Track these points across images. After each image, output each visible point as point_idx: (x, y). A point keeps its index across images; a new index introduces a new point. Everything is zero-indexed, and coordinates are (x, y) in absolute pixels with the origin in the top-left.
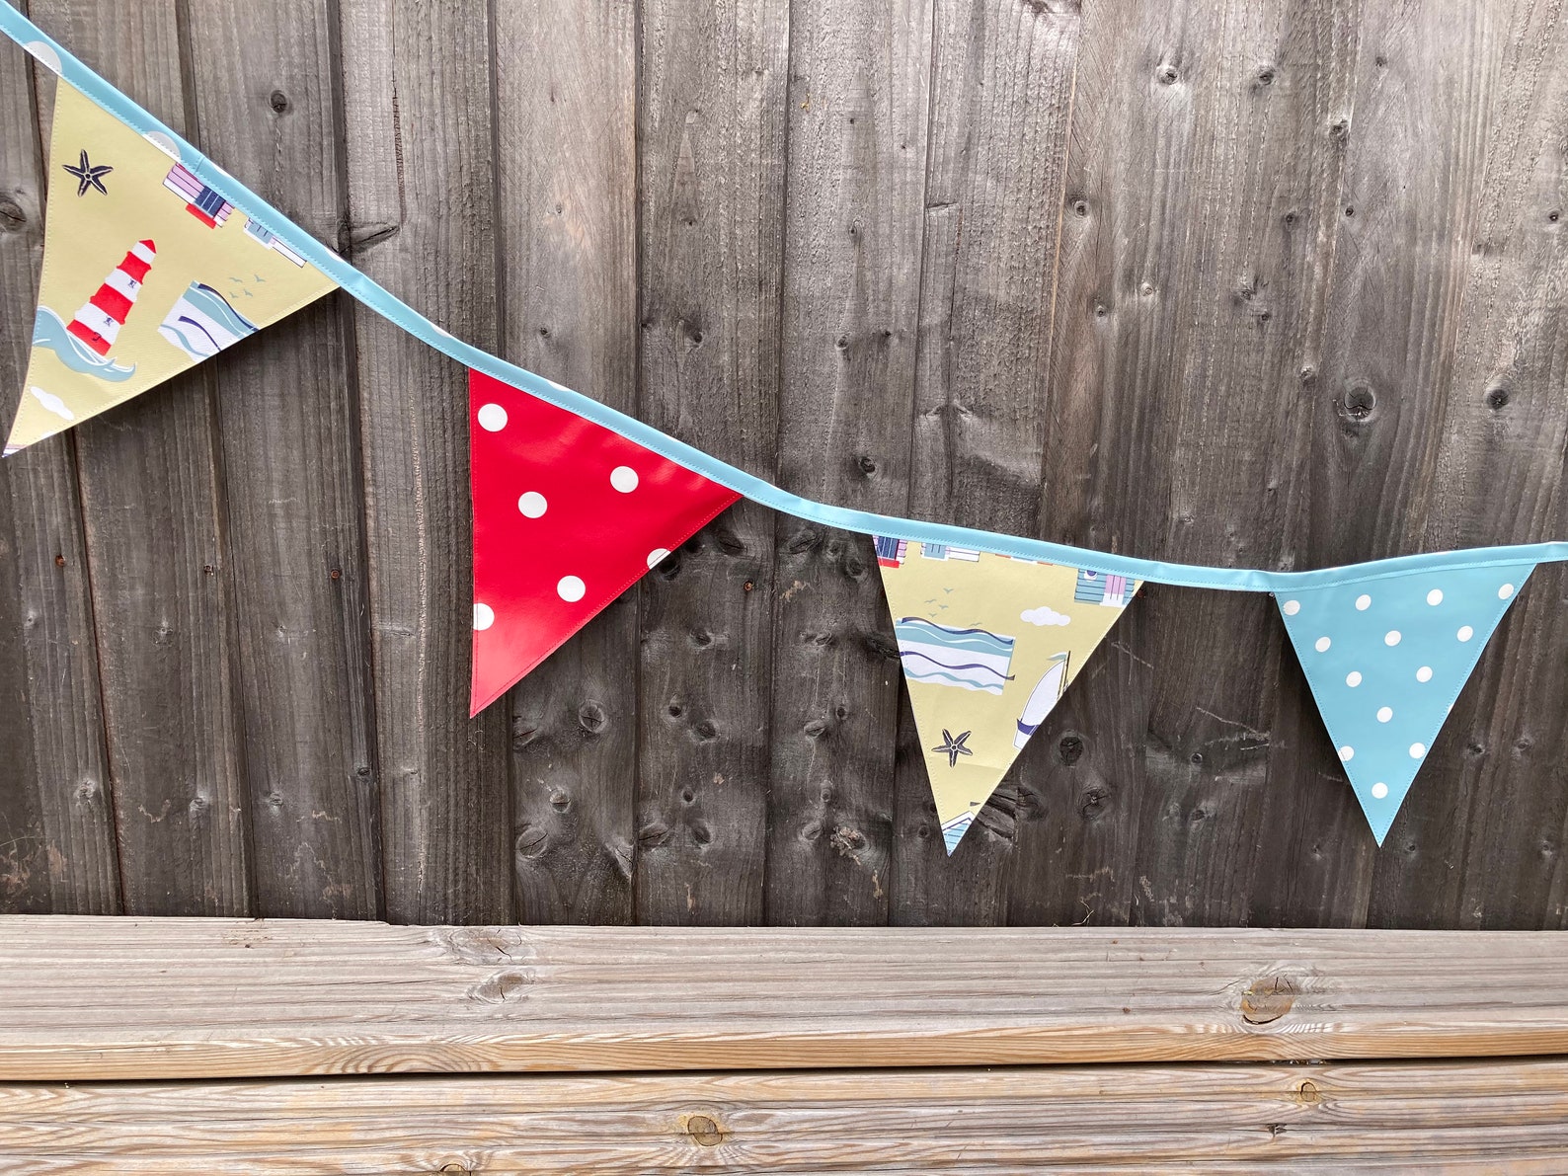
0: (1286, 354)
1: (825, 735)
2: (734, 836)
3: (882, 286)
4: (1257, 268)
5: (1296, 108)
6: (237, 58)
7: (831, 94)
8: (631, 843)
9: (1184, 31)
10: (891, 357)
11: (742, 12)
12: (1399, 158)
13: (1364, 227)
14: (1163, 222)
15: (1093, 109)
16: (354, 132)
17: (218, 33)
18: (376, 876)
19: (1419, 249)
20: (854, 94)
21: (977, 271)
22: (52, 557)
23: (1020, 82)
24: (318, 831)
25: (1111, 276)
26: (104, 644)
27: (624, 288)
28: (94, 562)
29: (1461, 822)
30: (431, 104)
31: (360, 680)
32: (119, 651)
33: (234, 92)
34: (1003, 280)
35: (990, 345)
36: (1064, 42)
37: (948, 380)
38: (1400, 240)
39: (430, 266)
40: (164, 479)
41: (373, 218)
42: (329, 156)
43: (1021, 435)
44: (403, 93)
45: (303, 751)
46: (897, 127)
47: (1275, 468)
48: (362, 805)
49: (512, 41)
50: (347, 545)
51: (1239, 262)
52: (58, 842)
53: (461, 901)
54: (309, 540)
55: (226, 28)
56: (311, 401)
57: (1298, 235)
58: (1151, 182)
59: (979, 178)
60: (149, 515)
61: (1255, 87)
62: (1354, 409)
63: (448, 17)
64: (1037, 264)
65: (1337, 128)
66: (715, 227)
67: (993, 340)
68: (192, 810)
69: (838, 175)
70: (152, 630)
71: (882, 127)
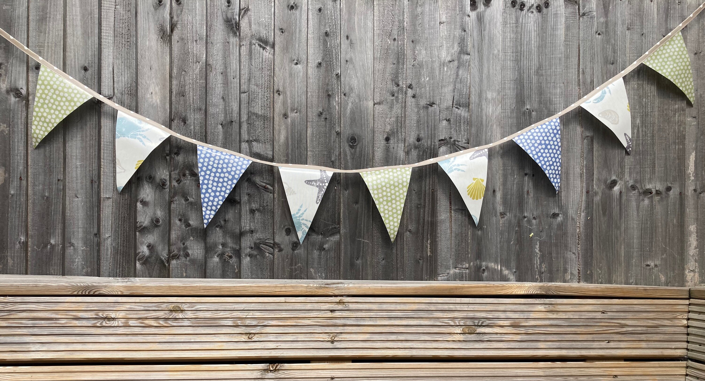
0: (332, 127)
1: (220, 227)
2: (196, 254)
3: (230, 110)
4: (323, 107)
5: (327, 71)
6: (76, 60)
7: (217, 68)
8: (167, 255)
9: (299, 54)
10: (233, 127)
11: (195, 49)
12: (355, 82)
13: (348, 98)
14: (298, 96)
15: (280, 71)
16: (103, 76)
18: (98, 265)
19: (362, 103)
20: (222, 68)
21: (254, 107)
22: (19, 178)
23: (261, 64)
24: (83, 253)
25: (287, 109)
26: (30, 201)
27: (166, 110)
28: (29, 179)
29: (394, 251)
30: (122, 69)
31: (96, 209)
32: (33, 203)
33: (75, 67)
34: (260, 109)
35: (258, 125)
36: (270, 55)
37: (249, 133)
38: (357, 101)
40: (50, 157)
42: (96, 80)
43: (266, 145)
44: (115, 67)
45: (80, 230)
46: (232, 74)
47: (333, 156)
48: (95, 244)
49: (142, 57)
50: (95, 173)
51: (319, 106)
52: (11, 256)
53: (121, 274)
54: (86, 173)
55: (75, 54)
56: (88, 138)
57: (331, 99)
58: (295, 87)
59: (253, 86)
60: (45, 166)
61: (318, 66)
62: (352, 142)
63: (126, 50)
64: (267, 105)
65: (337, 75)
66: (189, 97)
67: (259, 123)
68: (49, 247)
69: (219, 86)
70: (43, 197)
71: (229, 74)
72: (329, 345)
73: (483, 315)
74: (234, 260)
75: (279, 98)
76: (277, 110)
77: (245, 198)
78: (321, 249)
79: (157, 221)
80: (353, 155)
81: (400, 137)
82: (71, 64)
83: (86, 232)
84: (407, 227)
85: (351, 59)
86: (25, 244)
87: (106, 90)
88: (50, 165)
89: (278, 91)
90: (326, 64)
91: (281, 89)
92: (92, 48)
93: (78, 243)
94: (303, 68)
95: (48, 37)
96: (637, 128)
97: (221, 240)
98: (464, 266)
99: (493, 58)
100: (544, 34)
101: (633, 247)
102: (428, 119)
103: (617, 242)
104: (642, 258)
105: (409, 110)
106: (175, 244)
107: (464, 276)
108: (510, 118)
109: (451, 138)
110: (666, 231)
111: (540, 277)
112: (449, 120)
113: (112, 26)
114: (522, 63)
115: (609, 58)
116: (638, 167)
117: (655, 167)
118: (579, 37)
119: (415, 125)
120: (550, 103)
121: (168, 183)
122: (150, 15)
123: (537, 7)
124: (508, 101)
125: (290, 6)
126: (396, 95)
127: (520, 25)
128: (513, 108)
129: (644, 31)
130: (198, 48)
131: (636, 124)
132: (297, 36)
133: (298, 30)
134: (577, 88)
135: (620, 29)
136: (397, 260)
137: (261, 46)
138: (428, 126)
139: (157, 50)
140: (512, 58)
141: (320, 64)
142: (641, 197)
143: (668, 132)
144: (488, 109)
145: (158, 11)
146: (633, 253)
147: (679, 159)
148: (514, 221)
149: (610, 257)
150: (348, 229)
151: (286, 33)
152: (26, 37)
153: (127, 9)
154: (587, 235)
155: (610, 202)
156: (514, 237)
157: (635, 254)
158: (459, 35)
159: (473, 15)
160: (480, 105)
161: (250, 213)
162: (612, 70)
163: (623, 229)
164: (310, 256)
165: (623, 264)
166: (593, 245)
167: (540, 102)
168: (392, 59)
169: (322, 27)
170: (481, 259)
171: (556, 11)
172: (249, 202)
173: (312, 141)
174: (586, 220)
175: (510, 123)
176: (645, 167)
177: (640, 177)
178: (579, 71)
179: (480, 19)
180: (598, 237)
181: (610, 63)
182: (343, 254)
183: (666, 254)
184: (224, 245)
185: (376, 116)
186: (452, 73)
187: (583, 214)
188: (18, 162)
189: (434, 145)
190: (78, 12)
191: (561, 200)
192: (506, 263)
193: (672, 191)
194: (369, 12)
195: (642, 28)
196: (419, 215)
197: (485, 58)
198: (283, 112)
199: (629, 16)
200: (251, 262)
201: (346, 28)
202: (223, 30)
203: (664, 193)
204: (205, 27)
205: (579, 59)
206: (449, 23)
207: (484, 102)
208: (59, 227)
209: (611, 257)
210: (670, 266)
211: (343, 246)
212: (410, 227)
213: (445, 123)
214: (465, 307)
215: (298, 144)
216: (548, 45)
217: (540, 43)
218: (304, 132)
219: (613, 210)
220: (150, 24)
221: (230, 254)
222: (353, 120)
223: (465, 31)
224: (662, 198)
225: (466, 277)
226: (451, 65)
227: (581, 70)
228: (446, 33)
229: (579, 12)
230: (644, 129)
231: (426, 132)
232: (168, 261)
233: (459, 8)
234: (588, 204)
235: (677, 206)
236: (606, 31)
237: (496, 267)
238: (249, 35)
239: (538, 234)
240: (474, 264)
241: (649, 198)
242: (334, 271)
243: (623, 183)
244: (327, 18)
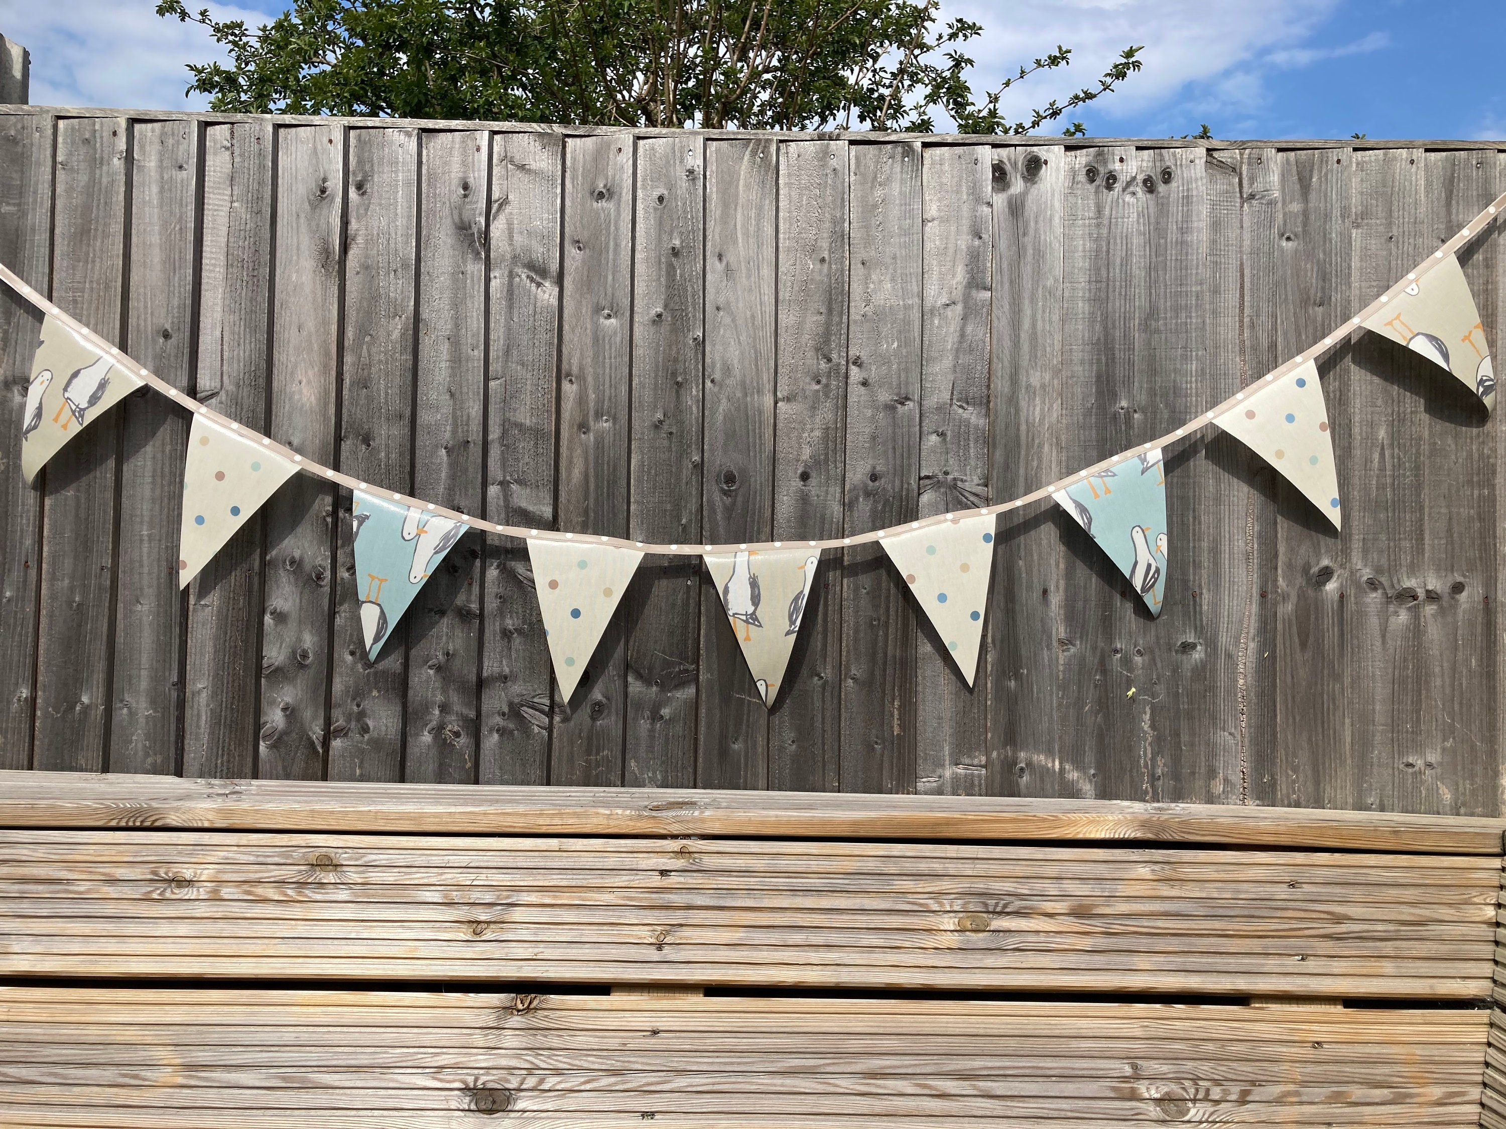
0: (683, 453)
1: (439, 669)
2: (384, 728)
3: (465, 418)
4: (664, 409)
5: (674, 330)
6: (149, 316)
7: (439, 327)
8: (323, 730)
9: (613, 294)
10: (471, 454)
11: (392, 289)
12: (734, 354)
13: (721, 389)
14: (610, 386)
15: (573, 331)
16: (202, 349)
17: (142, 305)
18: (176, 749)
19: (749, 399)
20: (449, 327)
21: (515, 410)
22: (23, 563)
23: (531, 319)
24: (147, 723)
25: (588, 412)
26: (43, 612)
27: (329, 418)
28: (44, 566)
29: (818, 724)
30: (239, 334)
31: (178, 629)
32: (51, 616)
33: (146, 331)
34: (528, 414)
35: (523, 448)
36: (552, 299)
37: (504, 466)
38: (739, 394)
39: (233, 410)
40: (86, 519)
41: (208, 388)
42: (186, 358)
43: (541, 494)
44: (226, 329)
45: (144, 673)
46: (469, 341)
47: (684, 513)
48: (173, 704)
49: (282, 306)
51: (656, 406)
53: (225, 768)
54: (158, 553)
55: (145, 301)
56: (166, 478)
57: (682, 391)
58: (604, 367)
59: (514, 365)
60: (76, 539)
61: (654, 321)
62: (726, 482)
63: (250, 294)
64: (545, 406)
65: (695, 338)
66: (378, 390)
67: (525, 445)
68: (78, 708)
69: (443, 365)
70: (70, 603)
71: (463, 341)
72: (652, 954)
73: (1010, 886)
74: (463, 741)
75: (569, 390)
76: (566, 415)
77: (491, 604)
78: (656, 716)
79: (305, 656)
80: (729, 511)
81: (832, 472)
82: (138, 325)
83: (157, 679)
84: (848, 669)
85: (728, 303)
86: (32, 701)
87: (207, 378)
88: (86, 535)
89: (568, 374)
90: (673, 317)
91: (575, 370)
92: (180, 292)
93: (137, 702)
94: (622, 325)
95: (93, 269)
96: (1379, 449)
97: (439, 698)
98: (976, 762)
99: (1044, 296)
100: (1162, 241)
101: (1374, 721)
102: (894, 433)
103: (1335, 709)
104: (1396, 748)
105: (852, 411)
106: (340, 705)
107: (976, 783)
108: (1083, 427)
109: (946, 473)
110: (1452, 686)
111: (1153, 786)
112: (942, 435)
113: (223, 245)
114: (1110, 305)
115: (1312, 291)
116: (1383, 537)
117: (1423, 539)
118: (1241, 247)
119: (867, 445)
120: (1174, 393)
121: (328, 574)
122: (302, 220)
123: (1145, 182)
124: (1078, 390)
125: (596, 193)
126: (824, 381)
127: (1106, 222)
128: (1089, 405)
129: (1395, 232)
130: (400, 286)
131: (1377, 439)
132: (611, 257)
133: (612, 244)
134: (1238, 359)
135: (1336, 226)
136: (824, 744)
137: (532, 280)
138: (894, 448)
139: (314, 292)
140: (1087, 295)
141: (659, 316)
142: (1392, 608)
143: (1453, 457)
144: (1031, 409)
145: (317, 210)
146: (1373, 736)
147: (1481, 519)
148: (1092, 660)
149: (1317, 745)
150: (716, 672)
151: (587, 250)
152: (47, 271)
153: (255, 209)
154: (1261, 695)
155: (1317, 618)
156: (1091, 695)
157: (1378, 738)
158: (968, 248)
159: (1000, 200)
160: (1013, 400)
161: (502, 638)
162: (1319, 319)
163: (1347, 680)
164: (629, 733)
165: (1349, 761)
166: (1276, 716)
167: (1152, 393)
168: (817, 303)
169: (665, 237)
170: (1015, 745)
171: (1188, 190)
172: (501, 612)
173: (639, 480)
174: (1261, 661)
175: (1082, 438)
176: (1400, 539)
177: (1389, 560)
178: (1241, 321)
179: (1016, 209)
180: (1289, 697)
181: (1315, 304)
182: (702, 729)
183: (1454, 738)
184: (444, 708)
185: (780, 425)
186: (952, 329)
187: (1252, 645)
188: (22, 530)
189: (908, 490)
190: (156, 217)
191: (1201, 613)
192: (1074, 756)
193: (1464, 594)
194: (767, 202)
195: (1390, 225)
196: (875, 642)
197: (1026, 295)
198: (578, 419)
199: (1359, 196)
200: (501, 744)
201: (717, 237)
202: (452, 246)
203: (1446, 598)
204: (414, 241)
205: (1242, 296)
206: (944, 220)
207: (1022, 395)
208: (100, 667)
209: (1320, 743)
210: (1463, 768)
211: (703, 711)
212: (853, 671)
213: (934, 438)
214: (968, 869)
215: (608, 488)
216: (1171, 264)
217: (1154, 259)
218: (624, 462)
219: (1323, 636)
220: (301, 238)
221: (456, 728)
222: (730, 435)
223: (980, 238)
224: (1441, 608)
225: (980, 785)
226: (949, 312)
227: (1246, 320)
228: (937, 243)
229: (1241, 192)
230: (1396, 450)
231: (891, 461)
232: (326, 744)
233: (968, 188)
234: (1266, 624)
235: (1479, 630)
236: (1304, 231)
237: (1050, 765)
238: (508, 256)
239: (1148, 689)
240: (999, 755)
241: (1409, 609)
242: (683, 768)
243: (1347, 574)
244: (675, 216)
